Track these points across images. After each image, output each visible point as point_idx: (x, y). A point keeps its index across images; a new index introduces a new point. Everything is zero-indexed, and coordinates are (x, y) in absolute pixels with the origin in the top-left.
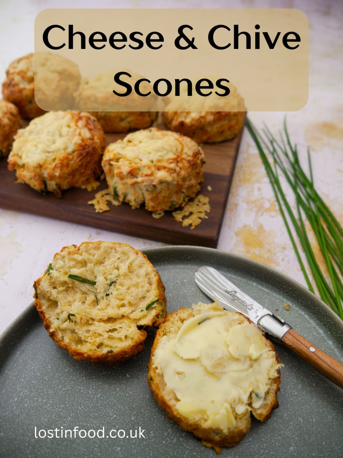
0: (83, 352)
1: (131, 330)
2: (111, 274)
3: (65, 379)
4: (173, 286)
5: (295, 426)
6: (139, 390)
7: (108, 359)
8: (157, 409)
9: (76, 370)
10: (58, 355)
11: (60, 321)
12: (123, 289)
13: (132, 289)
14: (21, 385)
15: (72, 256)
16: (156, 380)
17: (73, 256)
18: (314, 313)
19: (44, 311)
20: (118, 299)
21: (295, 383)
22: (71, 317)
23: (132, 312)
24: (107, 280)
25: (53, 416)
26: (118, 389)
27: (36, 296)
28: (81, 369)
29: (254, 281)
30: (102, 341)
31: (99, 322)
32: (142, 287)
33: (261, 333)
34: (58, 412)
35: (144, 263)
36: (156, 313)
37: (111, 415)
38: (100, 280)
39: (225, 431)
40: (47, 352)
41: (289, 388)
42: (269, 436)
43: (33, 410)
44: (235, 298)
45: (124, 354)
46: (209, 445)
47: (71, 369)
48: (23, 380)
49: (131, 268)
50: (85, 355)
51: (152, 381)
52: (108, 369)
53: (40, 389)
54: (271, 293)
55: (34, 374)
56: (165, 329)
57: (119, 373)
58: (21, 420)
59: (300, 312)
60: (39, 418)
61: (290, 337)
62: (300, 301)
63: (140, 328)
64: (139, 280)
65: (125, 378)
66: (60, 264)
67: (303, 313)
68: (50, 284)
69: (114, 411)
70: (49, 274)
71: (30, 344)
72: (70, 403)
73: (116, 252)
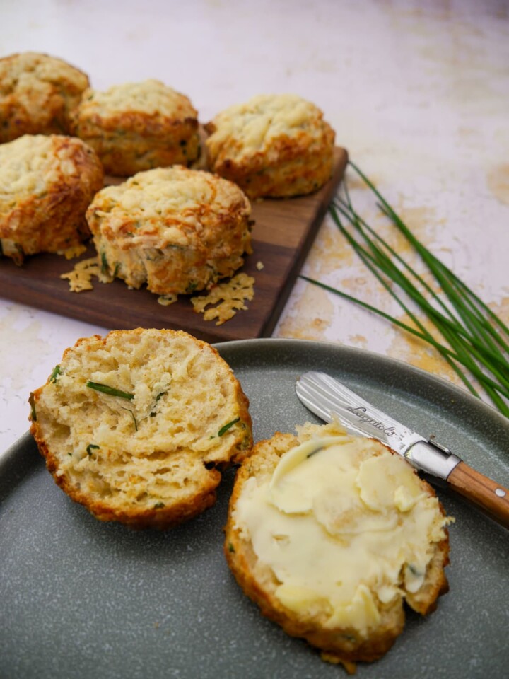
0: (114, 507)
1: (194, 469)
2: (160, 381)
3: (83, 557)
4: (260, 404)
5: (476, 623)
6: (209, 571)
7: (157, 518)
8: (241, 603)
9: (101, 541)
10: (70, 517)
11: (73, 459)
12: (179, 404)
13: (195, 403)
14: (8, 568)
15: (93, 354)
16: (241, 551)
17: (94, 352)
18: (494, 440)
19: (47, 443)
20: (172, 420)
21: (472, 552)
22: (93, 450)
23: (195, 440)
24: (151, 391)
25: (62, 619)
26: (174, 571)
27: (34, 417)
28: (110, 540)
29: (392, 393)
30: (145, 489)
31: (139, 458)
32: (212, 399)
33: (412, 470)
34: (72, 611)
35: (213, 362)
36: (236, 440)
37: (163, 614)
38: (141, 391)
39: (363, 633)
40: (52, 513)
41: (463, 561)
42: (434, 642)
43: (27, 609)
44: (365, 418)
45: (183, 509)
46: (335, 660)
47: (94, 540)
48: (11, 560)
49: (192, 370)
50: (117, 513)
51: (232, 553)
52: (156, 539)
53: (41, 575)
54: (422, 410)
55: (30, 550)
56: (251, 466)
57: (174, 545)
58: (7, 628)
59: (470, 438)
60: (38, 624)
61: (460, 475)
62: (469, 420)
63: (209, 465)
64: (206, 389)
65: (186, 552)
66: (73, 365)
67: (476, 440)
68: (57, 397)
69: (167, 608)
70: (54, 382)
71: (24, 501)
72: (92, 596)
73: (167, 344)
